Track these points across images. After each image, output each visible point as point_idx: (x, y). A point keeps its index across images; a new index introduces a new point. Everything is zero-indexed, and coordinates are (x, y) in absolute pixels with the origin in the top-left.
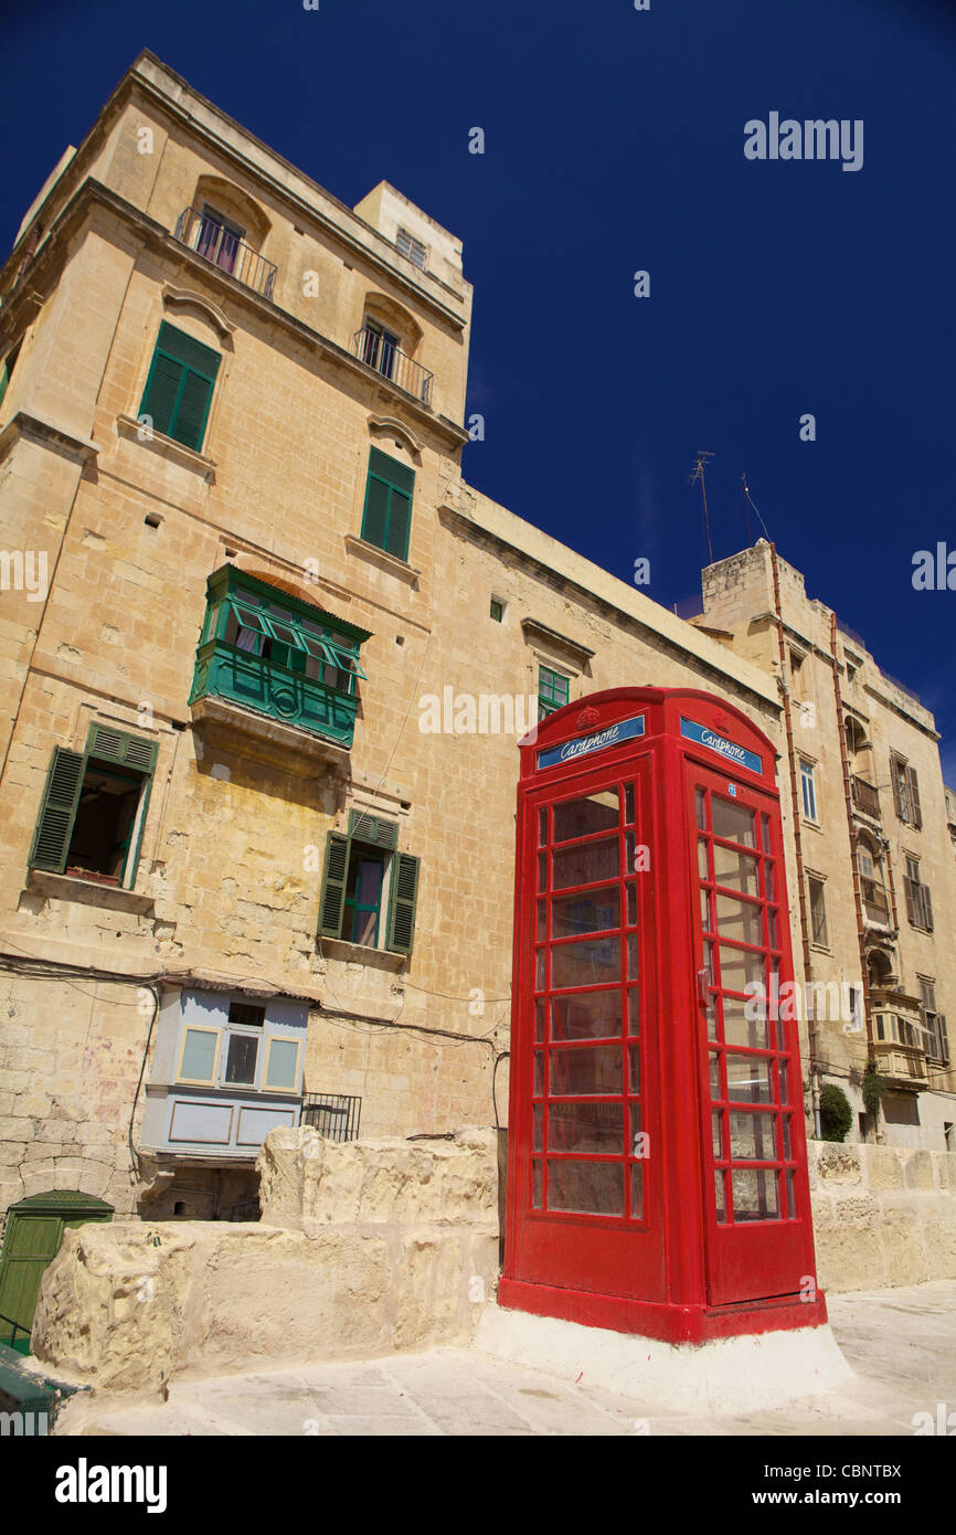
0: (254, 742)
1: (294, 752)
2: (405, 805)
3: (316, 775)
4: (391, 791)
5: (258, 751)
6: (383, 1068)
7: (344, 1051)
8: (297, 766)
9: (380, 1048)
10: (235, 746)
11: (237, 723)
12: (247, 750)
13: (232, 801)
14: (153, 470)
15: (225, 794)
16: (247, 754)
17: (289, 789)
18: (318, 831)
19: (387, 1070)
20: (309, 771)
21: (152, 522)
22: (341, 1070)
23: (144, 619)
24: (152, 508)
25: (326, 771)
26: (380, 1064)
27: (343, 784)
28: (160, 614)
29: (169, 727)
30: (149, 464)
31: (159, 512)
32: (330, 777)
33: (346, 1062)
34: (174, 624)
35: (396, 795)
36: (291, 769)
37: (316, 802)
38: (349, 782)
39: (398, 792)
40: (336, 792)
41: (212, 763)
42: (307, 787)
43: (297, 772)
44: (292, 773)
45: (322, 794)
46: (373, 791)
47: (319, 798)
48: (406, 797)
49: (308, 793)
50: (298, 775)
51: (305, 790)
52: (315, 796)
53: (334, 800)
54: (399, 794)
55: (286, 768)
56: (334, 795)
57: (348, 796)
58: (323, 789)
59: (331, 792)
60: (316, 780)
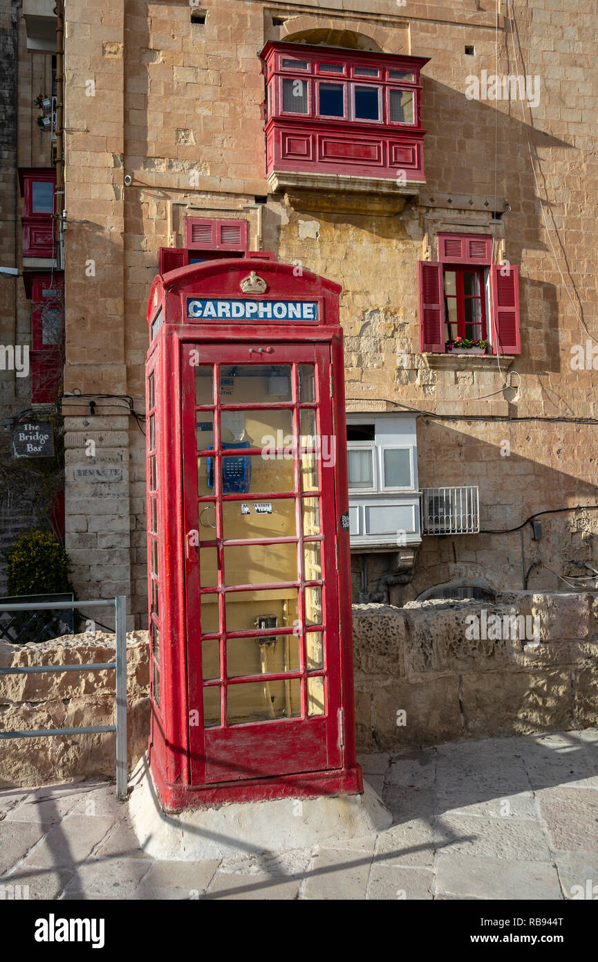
0: (329, 196)
1: (371, 194)
2: (497, 215)
3: (398, 209)
4: (478, 205)
5: (336, 203)
7: (463, 449)
8: (376, 206)
10: (313, 204)
11: (309, 184)
12: (325, 204)
16: (327, 208)
18: (408, 261)
20: (388, 207)
21: (198, 19)
22: (462, 465)
23: (210, 113)
25: (406, 204)
27: (428, 212)
28: (223, 104)
29: (252, 203)
31: (202, 7)
32: (413, 208)
33: (466, 456)
34: (239, 109)
35: (485, 208)
36: (372, 211)
37: (403, 234)
38: (434, 208)
39: (487, 204)
40: (422, 220)
41: (297, 225)
42: (392, 222)
43: (379, 212)
44: (374, 214)
45: (408, 225)
46: (460, 210)
47: (405, 230)
48: (497, 207)
49: (394, 228)
50: (380, 214)
51: (390, 226)
52: (401, 230)
53: (421, 229)
54: (489, 206)
55: (367, 211)
56: (420, 224)
57: (435, 221)
58: (408, 221)
59: (417, 222)
60: (399, 214)
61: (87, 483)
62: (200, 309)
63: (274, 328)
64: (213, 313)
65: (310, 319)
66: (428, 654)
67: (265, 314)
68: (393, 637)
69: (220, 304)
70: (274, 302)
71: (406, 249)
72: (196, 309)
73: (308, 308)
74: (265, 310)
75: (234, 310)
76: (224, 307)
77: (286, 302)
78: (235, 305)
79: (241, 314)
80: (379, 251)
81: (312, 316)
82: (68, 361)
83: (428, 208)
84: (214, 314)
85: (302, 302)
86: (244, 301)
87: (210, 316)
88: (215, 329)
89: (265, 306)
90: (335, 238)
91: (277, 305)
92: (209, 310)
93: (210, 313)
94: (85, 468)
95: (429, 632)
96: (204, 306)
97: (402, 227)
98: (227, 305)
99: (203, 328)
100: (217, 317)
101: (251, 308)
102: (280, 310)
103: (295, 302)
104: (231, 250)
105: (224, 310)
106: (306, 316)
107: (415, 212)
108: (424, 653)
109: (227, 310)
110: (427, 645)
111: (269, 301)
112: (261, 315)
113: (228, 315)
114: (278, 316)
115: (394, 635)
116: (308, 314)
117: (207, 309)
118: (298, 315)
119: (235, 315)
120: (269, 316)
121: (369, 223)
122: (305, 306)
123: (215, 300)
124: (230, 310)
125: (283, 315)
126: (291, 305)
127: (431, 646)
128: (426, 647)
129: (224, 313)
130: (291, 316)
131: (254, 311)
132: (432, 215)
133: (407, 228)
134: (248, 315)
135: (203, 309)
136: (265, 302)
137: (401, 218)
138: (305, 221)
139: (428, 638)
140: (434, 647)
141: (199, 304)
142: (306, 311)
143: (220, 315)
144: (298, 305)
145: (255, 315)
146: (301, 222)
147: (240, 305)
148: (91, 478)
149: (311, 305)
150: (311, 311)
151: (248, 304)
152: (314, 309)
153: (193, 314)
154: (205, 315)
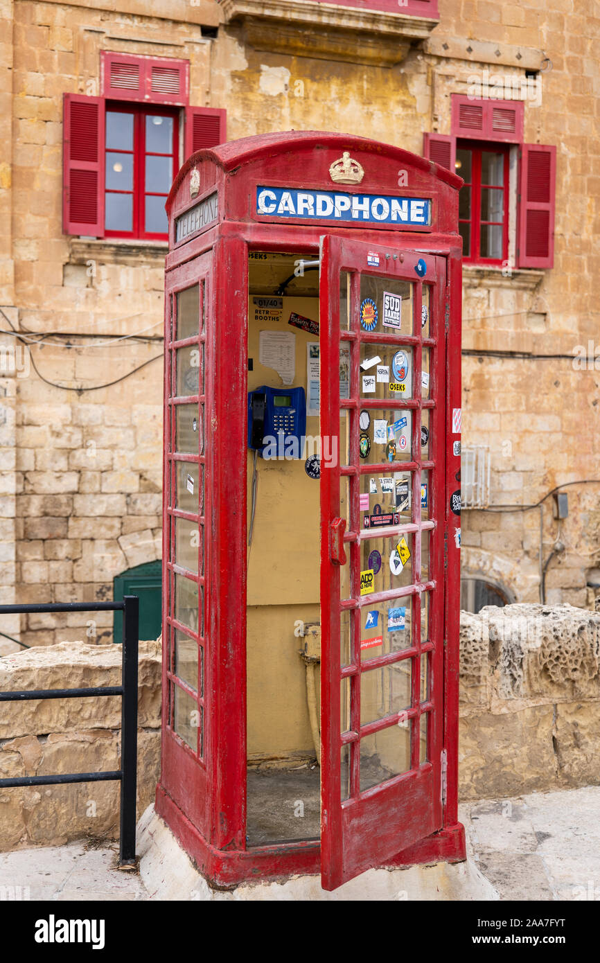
0: (306, 32)
2: (531, 73)
3: (399, 56)
4: (508, 58)
5: (314, 43)
6: (523, 408)
7: (471, 395)
8: (370, 51)
9: (518, 386)
10: (283, 43)
12: (300, 44)
13: (292, 114)
15: (281, 107)
16: (302, 49)
17: (365, 85)
18: (409, 131)
19: (528, 410)
22: (468, 416)
25: (410, 50)
26: (519, 404)
27: (439, 63)
29: (197, 36)
32: (419, 57)
33: (474, 406)
35: (517, 63)
36: (364, 58)
37: (404, 94)
38: (447, 59)
39: (519, 57)
40: (430, 75)
41: (259, 71)
42: (389, 75)
43: (373, 59)
44: (365, 63)
45: (411, 82)
46: (483, 64)
47: (407, 88)
48: (531, 62)
49: (392, 85)
50: (373, 63)
51: (386, 81)
52: (401, 87)
53: (428, 87)
54: (522, 59)
55: (356, 57)
56: (427, 81)
57: (448, 77)
58: (411, 75)
59: (423, 77)
60: (399, 64)
62: (273, 202)
63: (373, 234)
64: (291, 208)
65: (419, 223)
66: (516, 676)
67: (361, 213)
68: (475, 654)
69: (301, 197)
70: (372, 196)
71: (407, 115)
72: (268, 201)
73: (418, 207)
74: (361, 207)
75: (319, 205)
76: (305, 201)
77: (389, 197)
78: (321, 198)
79: (328, 212)
80: (370, 115)
81: (422, 219)
83: (440, 58)
84: (293, 211)
85: (410, 198)
86: (333, 193)
87: (286, 213)
88: (294, 232)
89: (361, 202)
90: (311, 95)
91: (377, 201)
92: (286, 204)
93: (286, 208)
95: (520, 648)
96: (279, 198)
97: (403, 82)
98: (310, 198)
99: (278, 230)
100: (296, 215)
101: (342, 204)
102: (380, 208)
103: (400, 199)
104: (166, 103)
105: (306, 205)
106: (414, 219)
107: (422, 63)
108: (512, 675)
109: (309, 206)
110: (516, 664)
111: (367, 195)
112: (355, 215)
113: (311, 213)
114: (378, 217)
115: (476, 650)
116: (418, 215)
117: (283, 202)
118: (404, 217)
119: (320, 213)
120: (366, 216)
121: (359, 74)
122: (414, 204)
123: (294, 190)
124: (315, 205)
125: (384, 216)
126: (395, 202)
127: (521, 666)
128: (514, 667)
129: (306, 210)
130: (394, 218)
131: (345, 208)
132: (444, 68)
133: (410, 85)
134: (337, 214)
135: (277, 202)
136: (361, 196)
137: (402, 71)
138: (270, 66)
139: (517, 655)
140: (525, 667)
141: (273, 196)
142: (414, 212)
143: (301, 212)
144: (405, 203)
145: (347, 214)
146: (264, 67)
147: (327, 199)
149: (422, 204)
150: (421, 212)
151: (339, 199)
152: (425, 209)
153: (263, 209)
154: (280, 211)
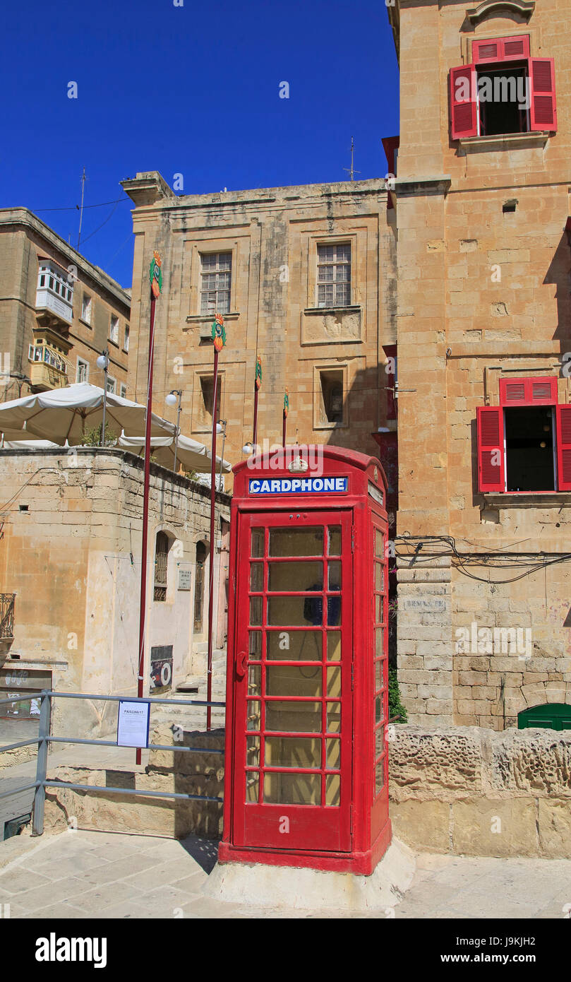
14: (499, 166)
21: (509, 208)
24: (505, 197)
30: (493, 165)
31: (511, 198)
61: (415, 613)
62: (258, 486)
63: (312, 499)
65: (342, 490)
66: (505, 775)
67: (307, 488)
69: (273, 482)
70: (313, 479)
72: (256, 486)
73: (340, 481)
74: (307, 485)
75: (283, 486)
76: (276, 484)
77: (323, 478)
78: (284, 482)
79: (288, 489)
81: (343, 488)
82: (400, 507)
84: (269, 490)
85: (335, 478)
86: (291, 479)
87: (265, 491)
88: (269, 501)
89: (307, 482)
91: (316, 481)
92: (265, 487)
93: (265, 489)
94: (413, 599)
95: (506, 756)
96: (261, 484)
98: (278, 482)
99: (259, 501)
100: (271, 492)
101: (296, 484)
102: (318, 485)
103: (329, 478)
105: (276, 486)
106: (338, 488)
108: (502, 773)
109: (278, 487)
111: (310, 478)
112: (303, 489)
113: (278, 490)
114: (316, 489)
115: (471, 754)
116: (340, 486)
117: (263, 486)
118: (332, 488)
119: (284, 489)
120: (310, 489)
122: (338, 480)
123: (269, 479)
124: (281, 486)
125: (320, 488)
126: (326, 480)
127: (509, 768)
128: (503, 768)
129: (276, 489)
130: (326, 489)
131: (297, 486)
134: (294, 490)
135: (260, 486)
136: (307, 479)
139: (505, 760)
140: (512, 769)
141: (258, 484)
142: (338, 485)
143: (273, 490)
144: (333, 480)
145: (299, 489)
147: (288, 482)
148: (419, 609)
149: (342, 480)
150: (342, 484)
151: (294, 481)
152: (344, 482)
153: (253, 490)
154: (262, 491)
